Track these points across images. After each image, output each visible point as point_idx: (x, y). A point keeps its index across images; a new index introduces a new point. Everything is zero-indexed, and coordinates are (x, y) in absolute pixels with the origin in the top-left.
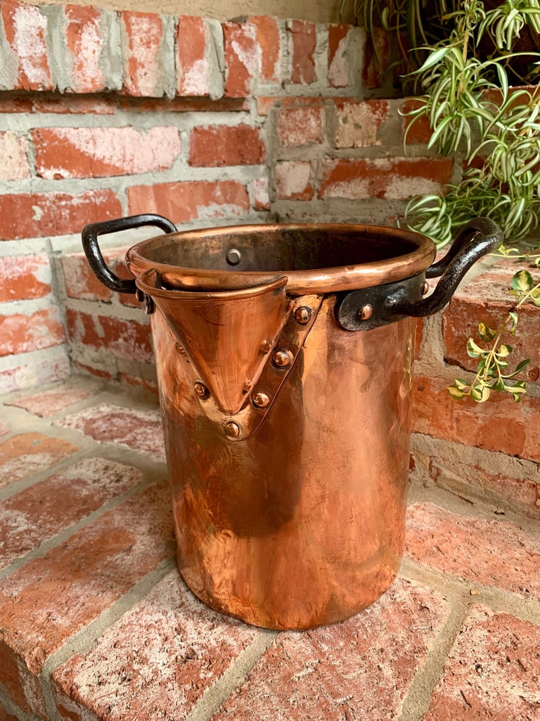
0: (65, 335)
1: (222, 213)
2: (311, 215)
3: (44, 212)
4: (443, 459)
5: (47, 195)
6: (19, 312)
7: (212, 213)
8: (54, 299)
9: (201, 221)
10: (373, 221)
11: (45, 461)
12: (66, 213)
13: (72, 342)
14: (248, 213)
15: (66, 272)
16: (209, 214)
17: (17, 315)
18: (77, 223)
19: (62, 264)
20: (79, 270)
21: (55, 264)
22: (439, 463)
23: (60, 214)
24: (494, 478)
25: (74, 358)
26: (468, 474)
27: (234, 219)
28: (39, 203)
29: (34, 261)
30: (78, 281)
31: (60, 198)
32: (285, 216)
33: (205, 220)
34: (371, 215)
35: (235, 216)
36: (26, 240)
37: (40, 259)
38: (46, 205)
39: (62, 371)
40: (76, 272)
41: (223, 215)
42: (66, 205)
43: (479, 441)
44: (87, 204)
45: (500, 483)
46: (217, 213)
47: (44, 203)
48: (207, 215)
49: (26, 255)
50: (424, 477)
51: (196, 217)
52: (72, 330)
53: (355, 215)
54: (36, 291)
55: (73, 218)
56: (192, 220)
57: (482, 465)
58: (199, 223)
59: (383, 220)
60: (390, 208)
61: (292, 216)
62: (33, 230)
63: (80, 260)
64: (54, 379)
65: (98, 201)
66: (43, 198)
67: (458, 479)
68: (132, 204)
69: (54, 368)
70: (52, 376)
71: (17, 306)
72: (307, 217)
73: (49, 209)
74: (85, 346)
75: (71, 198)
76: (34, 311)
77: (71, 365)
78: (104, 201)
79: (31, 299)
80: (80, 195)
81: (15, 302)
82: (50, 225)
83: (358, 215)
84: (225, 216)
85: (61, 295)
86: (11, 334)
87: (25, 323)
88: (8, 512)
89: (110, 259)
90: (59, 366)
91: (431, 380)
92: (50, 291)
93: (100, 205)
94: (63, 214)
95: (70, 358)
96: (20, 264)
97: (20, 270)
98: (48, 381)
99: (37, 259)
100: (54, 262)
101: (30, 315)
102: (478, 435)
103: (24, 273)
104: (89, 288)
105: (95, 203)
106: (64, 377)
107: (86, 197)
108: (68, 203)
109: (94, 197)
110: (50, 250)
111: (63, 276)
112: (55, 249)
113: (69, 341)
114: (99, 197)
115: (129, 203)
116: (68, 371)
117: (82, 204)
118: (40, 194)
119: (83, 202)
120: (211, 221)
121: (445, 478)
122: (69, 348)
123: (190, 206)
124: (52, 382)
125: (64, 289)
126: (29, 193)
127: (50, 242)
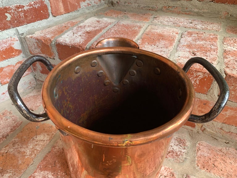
0: (32, 69)
1: (90, 4)
2: (128, 3)
3: (11, 16)
4: (208, 125)
5: (11, 7)
6: (9, 65)
7: (86, 5)
8: (24, 55)
9: (82, 9)
10: (157, 8)
11: (46, 139)
12: (22, 14)
13: (35, 72)
14: (101, 2)
15: (28, 44)
16: (85, 5)
17: (9, 66)
18: (28, 19)
19: (26, 40)
20: (36, 44)
21: (21, 40)
22: (206, 126)
23: (20, 15)
24: (227, 133)
25: (37, 78)
26: (217, 130)
27: (95, 6)
28: (8, 12)
29: (12, 40)
30: (35, 48)
31: (18, 7)
32: (116, 2)
33: (84, 8)
34: (156, 5)
35: (96, 4)
36: (5, 31)
37: (14, 39)
38: (12, 12)
39: (33, 84)
40: (34, 45)
41: (91, 5)
42: (22, 10)
43: (225, 122)
44: (31, 8)
45: (229, 134)
46: (88, 4)
47: (10, 11)
48: (84, 5)
49: (7, 38)
50: (198, 130)
51: (80, 7)
52: (35, 67)
53: (149, 4)
54: (15, 53)
55: (26, 17)
56: (78, 9)
57: (223, 129)
58: (81, 10)
59: (161, 8)
60: (165, 3)
61: (119, 3)
62: (8, 25)
63: (35, 40)
64: (30, 88)
65: (36, 6)
66: (9, 9)
67: (212, 132)
68: (52, 6)
69: (29, 84)
70: (29, 87)
71: (8, 62)
72: (127, 4)
73: (13, 14)
74: (42, 74)
75: (24, 7)
76: (16, 63)
77: (36, 81)
78: (39, 6)
79: (13, 57)
80: (27, 4)
81: (7, 60)
82: (16, 22)
83: (150, 5)
84: (92, 5)
85: (27, 53)
86: (8, 74)
87: (13, 68)
88: (42, 172)
89: (52, 40)
90: (31, 82)
91: (210, 102)
92: (21, 52)
93: (38, 8)
94: (21, 15)
95: (36, 78)
96: (5, 43)
97: (5, 46)
98: (28, 89)
99: (12, 39)
100: (21, 39)
101: (15, 65)
102: (225, 120)
103: (8, 46)
104: (41, 52)
105: (35, 7)
106: (34, 86)
107: (30, 5)
108: (22, 9)
109: (34, 4)
110: (18, 34)
111: (27, 45)
112: (21, 32)
113: (34, 71)
114: (36, 5)
115: (51, 5)
116: (35, 83)
117: (29, 9)
118: (8, 7)
119: (30, 8)
120: (86, 8)
121: (207, 131)
122: (34, 74)
123: (77, 3)
124: (29, 89)
125: (28, 51)
126: (2, 7)
127: (17, 29)
